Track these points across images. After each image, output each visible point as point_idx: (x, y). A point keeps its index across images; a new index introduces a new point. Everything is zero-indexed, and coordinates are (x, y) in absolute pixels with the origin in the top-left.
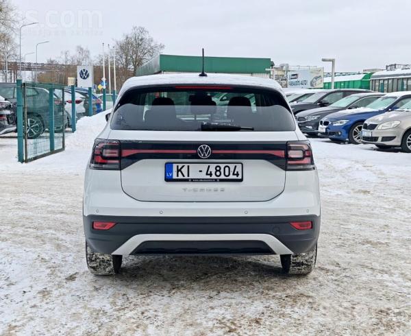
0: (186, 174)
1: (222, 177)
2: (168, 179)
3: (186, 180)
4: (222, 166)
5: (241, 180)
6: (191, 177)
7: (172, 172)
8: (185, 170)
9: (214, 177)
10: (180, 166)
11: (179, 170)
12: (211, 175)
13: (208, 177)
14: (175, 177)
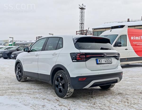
0: (101, 62)
1: (108, 62)
2: (97, 64)
3: (101, 64)
4: (108, 59)
5: (112, 63)
6: (102, 63)
7: (98, 61)
8: (100, 61)
9: (107, 62)
10: (99, 59)
11: (99, 61)
12: (106, 62)
13: (105, 62)
14: (99, 63)
